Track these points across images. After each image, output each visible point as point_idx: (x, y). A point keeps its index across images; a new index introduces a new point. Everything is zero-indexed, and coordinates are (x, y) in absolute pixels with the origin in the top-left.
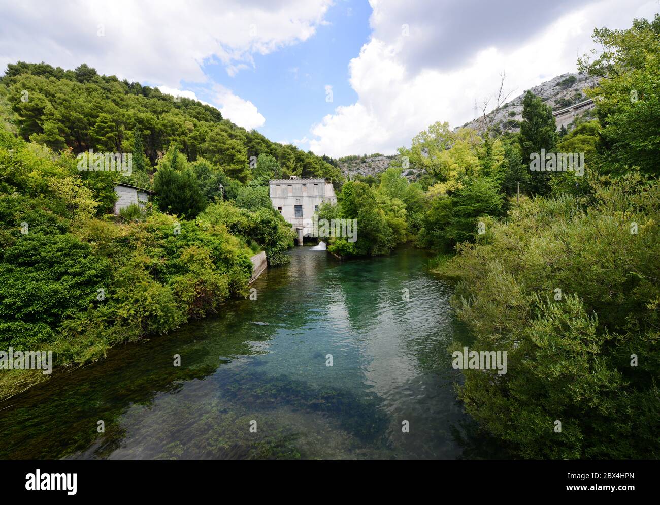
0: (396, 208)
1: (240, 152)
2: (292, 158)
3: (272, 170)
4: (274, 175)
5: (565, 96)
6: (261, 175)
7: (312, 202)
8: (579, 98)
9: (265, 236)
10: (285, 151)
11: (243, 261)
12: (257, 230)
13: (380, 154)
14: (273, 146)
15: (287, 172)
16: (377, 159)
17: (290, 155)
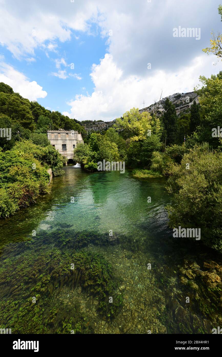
0: (114, 147)
1: (29, 113)
2: (58, 119)
3: (48, 124)
4: (49, 127)
5: (177, 102)
6: (41, 127)
7: (71, 143)
8: (182, 104)
9: (51, 160)
10: (54, 115)
11: (45, 174)
12: (46, 157)
13: (102, 120)
14: (47, 111)
15: (57, 126)
16: (101, 123)
17: (57, 117)
